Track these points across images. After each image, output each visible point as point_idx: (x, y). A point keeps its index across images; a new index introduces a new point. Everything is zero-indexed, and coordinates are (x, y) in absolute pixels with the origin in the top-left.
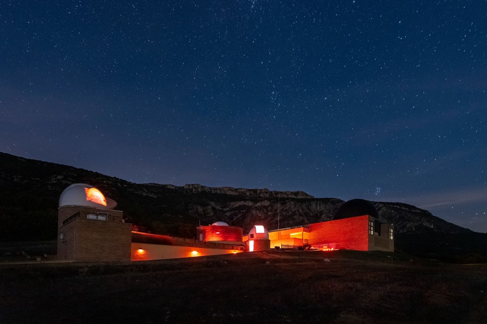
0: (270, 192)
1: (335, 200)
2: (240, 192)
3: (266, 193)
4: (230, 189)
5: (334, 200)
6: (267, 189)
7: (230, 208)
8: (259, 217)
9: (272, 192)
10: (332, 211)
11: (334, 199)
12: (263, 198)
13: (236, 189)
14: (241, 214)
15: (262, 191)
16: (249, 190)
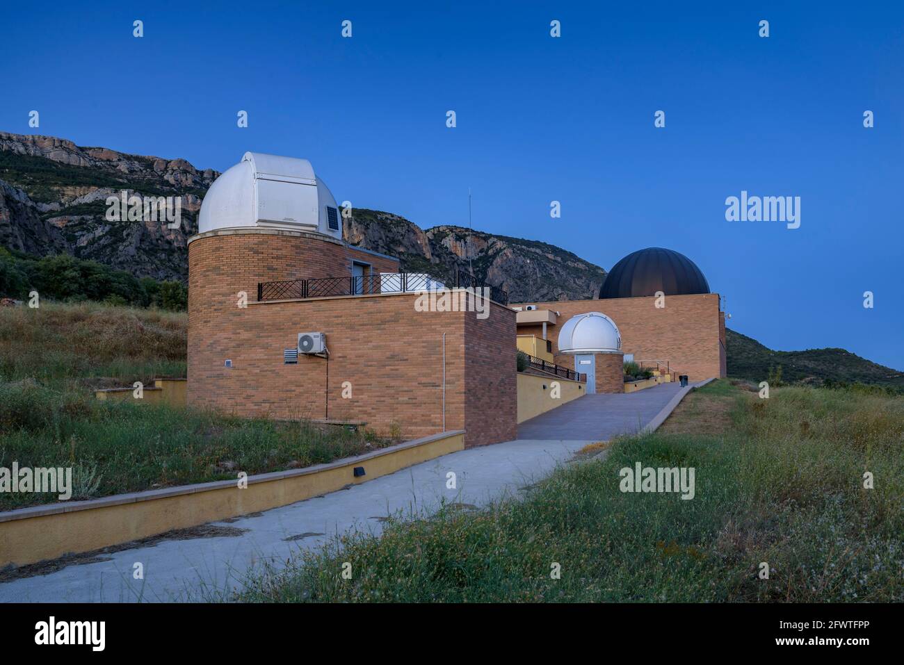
0: (197, 171)
1: (389, 217)
2: (93, 159)
3: (185, 172)
4: (61, 145)
5: (387, 218)
6: (186, 162)
7: (61, 204)
8: (169, 242)
9: (202, 173)
10: (383, 247)
11: (387, 216)
12: (173, 186)
13: (82, 149)
14: (107, 228)
15: (170, 166)
16: (129, 158)
